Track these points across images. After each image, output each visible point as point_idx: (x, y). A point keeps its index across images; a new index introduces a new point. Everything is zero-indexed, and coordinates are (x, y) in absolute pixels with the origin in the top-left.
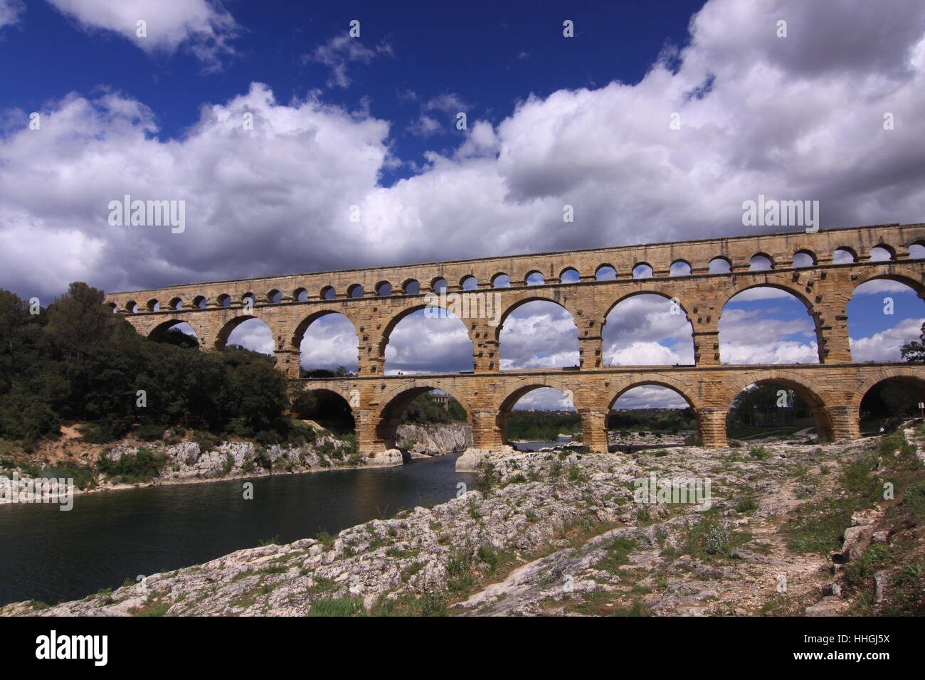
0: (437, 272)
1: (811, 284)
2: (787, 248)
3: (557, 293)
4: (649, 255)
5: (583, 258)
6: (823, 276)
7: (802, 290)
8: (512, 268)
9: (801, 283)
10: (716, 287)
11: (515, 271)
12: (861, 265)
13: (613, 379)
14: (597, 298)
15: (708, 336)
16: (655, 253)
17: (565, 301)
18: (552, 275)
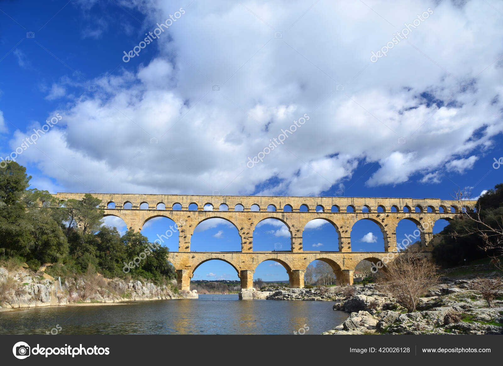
0: (223, 200)
1: (383, 219)
2: (375, 204)
3: (283, 216)
4: (323, 202)
5: (294, 200)
6: (388, 216)
7: (380, 221)
8: (261, 202)
9: (380, 218)
10: (350, 218)
11: (263, 203)
12: (400, 213)
13: (308, 257)
14: (301, 219)
15: (346, 239)
16: (325, 201)
17: (287, 220)
18: (280, 207)
